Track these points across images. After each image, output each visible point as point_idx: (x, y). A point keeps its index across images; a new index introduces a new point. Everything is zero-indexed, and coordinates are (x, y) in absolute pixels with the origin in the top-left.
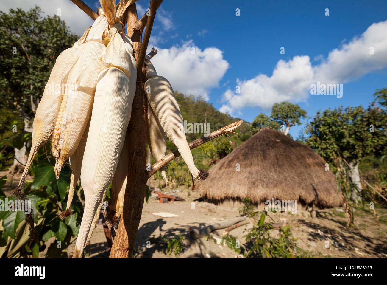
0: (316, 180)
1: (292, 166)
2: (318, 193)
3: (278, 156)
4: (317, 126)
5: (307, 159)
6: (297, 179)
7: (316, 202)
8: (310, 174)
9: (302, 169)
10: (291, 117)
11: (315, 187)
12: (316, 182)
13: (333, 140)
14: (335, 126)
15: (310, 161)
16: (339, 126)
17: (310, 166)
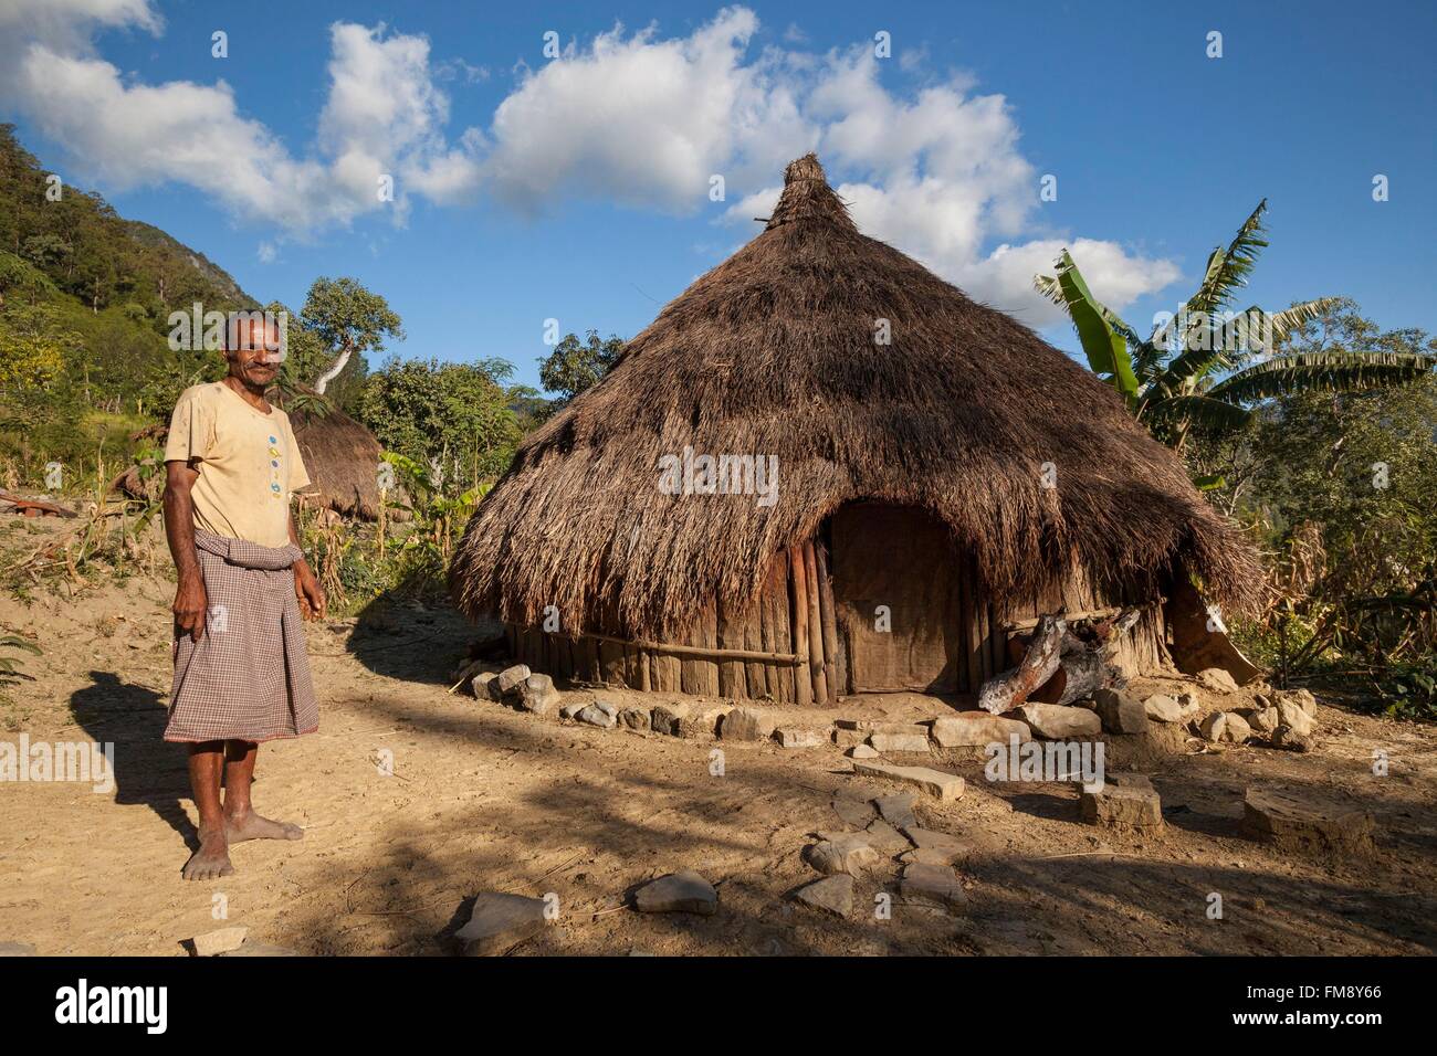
0: (362, 480)
1: (329, 457)
2: (361, 498)
3: (309, 439)
4: (390, 388)
5: (356, 448)
6: (333, 478)
7: (356, 509)
8: (355, 471)
9: (345, 463)
10: (357, 327)
11: (359, 489)
12: (361, 484)
13: (411, 416)
14: (419, 392)
15: (359, 450)
16: (424, 394)
17: (358, 459)
